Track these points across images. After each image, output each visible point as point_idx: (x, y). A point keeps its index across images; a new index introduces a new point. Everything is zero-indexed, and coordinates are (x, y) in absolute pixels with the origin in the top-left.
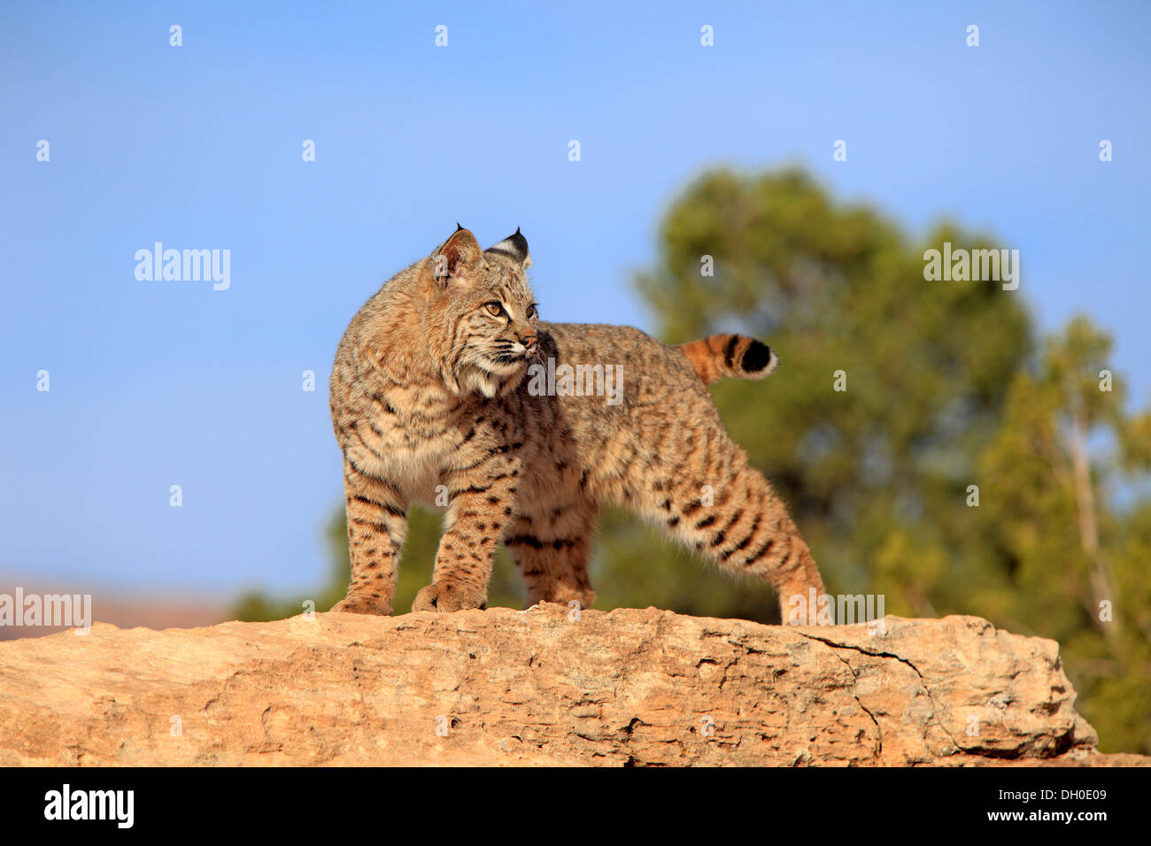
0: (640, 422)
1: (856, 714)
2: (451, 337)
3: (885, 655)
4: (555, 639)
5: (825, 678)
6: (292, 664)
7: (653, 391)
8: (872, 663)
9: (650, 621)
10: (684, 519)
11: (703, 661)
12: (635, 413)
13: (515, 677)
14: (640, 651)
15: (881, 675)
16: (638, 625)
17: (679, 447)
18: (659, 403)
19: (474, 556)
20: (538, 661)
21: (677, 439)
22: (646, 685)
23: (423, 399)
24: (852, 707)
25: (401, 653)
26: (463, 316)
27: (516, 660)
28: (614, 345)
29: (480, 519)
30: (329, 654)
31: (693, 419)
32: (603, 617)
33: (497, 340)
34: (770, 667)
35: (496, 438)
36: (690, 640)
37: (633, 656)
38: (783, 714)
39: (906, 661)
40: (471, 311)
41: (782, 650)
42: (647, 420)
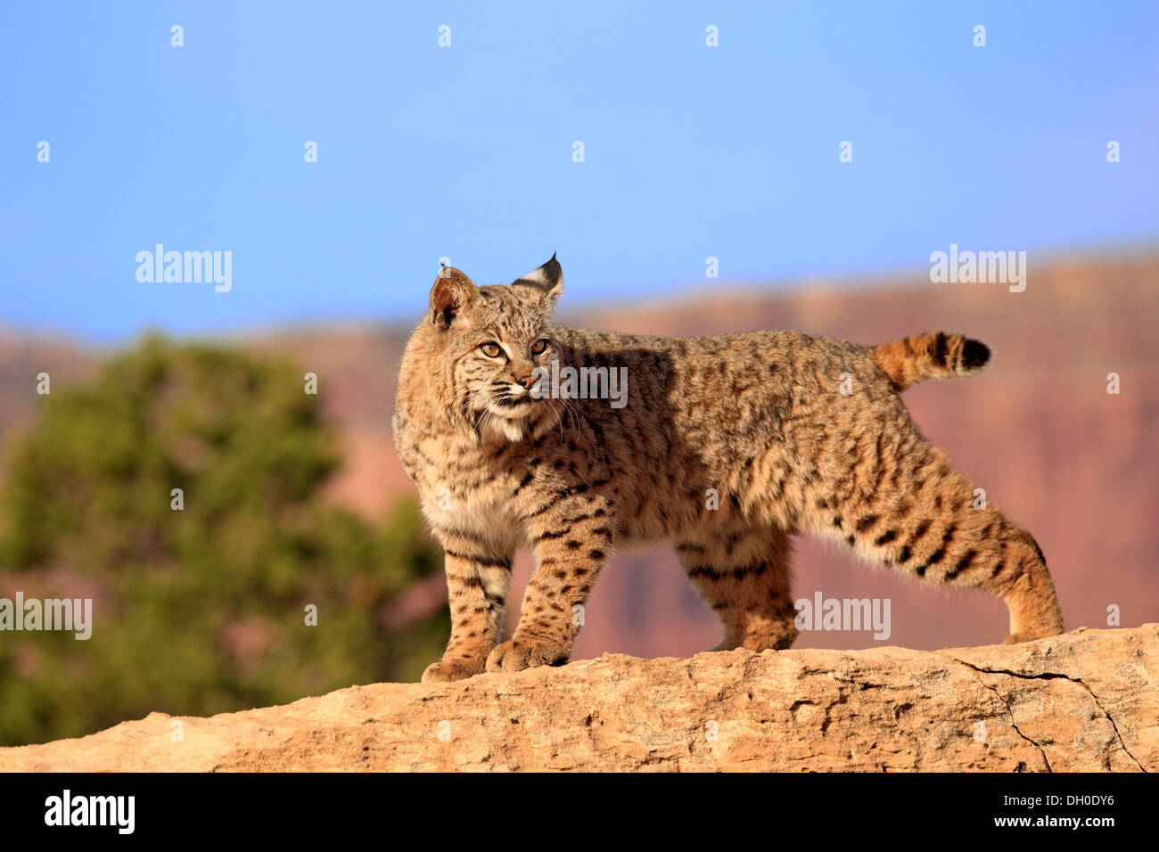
0: (794, 437)
1: (1016, 745)
2: (449, 383)
3: (1048, 676)
4: (618, 694)
5: (965, 709)
6: (285, 750)
7: (808, 402)
8: (1029, 687)
9: (735, 664)
10: (859, 537)
11: (798, 704)
12: (788, 427)
13: (565, 740)
14: (721, 697)
15: (1043, 699)
16: (720, 669)
17: (841, 460)
18: (814, 413)
19: (555, 607)
20: (600, 719)
21: (836, 451)
22: (730, 734)
23: (453, 449)
24: (1008, 737)
25: (425, 725)
26: (457, 360)
27: (569, 721)
28: (757, 356)
29: (559, 567)
30: (334, 736)
31: (857, 428)
32: (678, 665)
33: (494, 384)
34: (888, 702)
35: (562, 479)
36: (786, 681)
37: (713, 704)
38: (910, 753)
39: (1078, 680)
40: (465, 355)
41: (906, 681)
42: (802, 434)
